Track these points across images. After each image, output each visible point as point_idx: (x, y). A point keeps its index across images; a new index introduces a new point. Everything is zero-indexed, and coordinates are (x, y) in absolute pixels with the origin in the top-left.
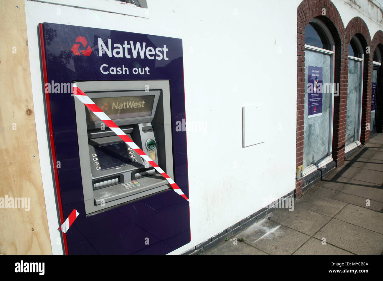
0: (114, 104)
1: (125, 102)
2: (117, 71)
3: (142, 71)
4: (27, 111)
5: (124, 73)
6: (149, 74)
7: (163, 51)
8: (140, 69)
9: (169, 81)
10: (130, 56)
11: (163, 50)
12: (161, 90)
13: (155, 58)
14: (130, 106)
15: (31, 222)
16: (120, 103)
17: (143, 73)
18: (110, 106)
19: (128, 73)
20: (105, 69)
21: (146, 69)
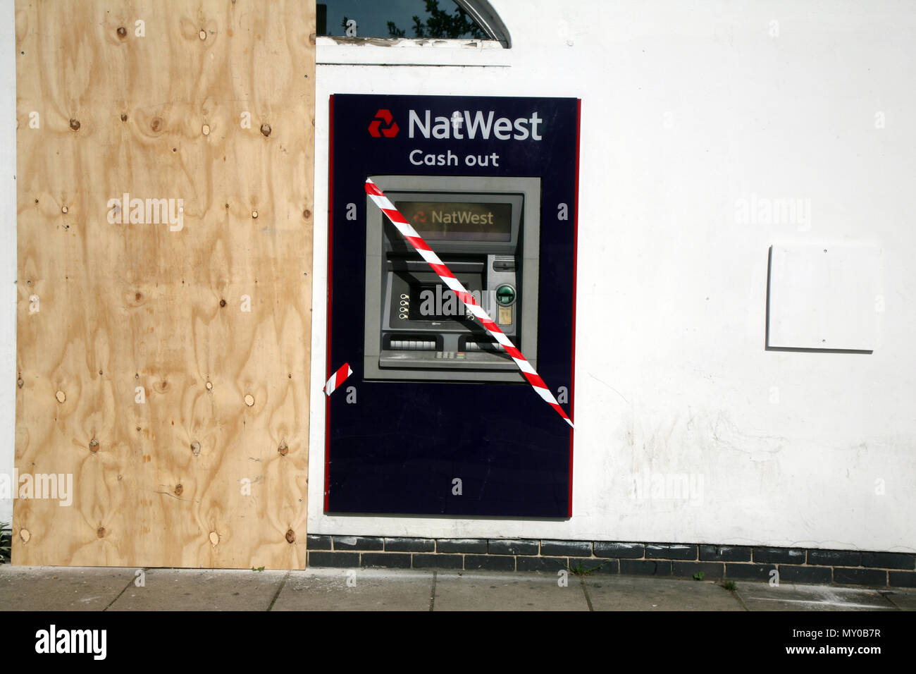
0: (434, 213)
1: (454, 213)
2: (437, 161)
3: (483, 161)
4: (304, 212)
5: (449, 164)
6: (497, 165)
7: (531, 124)
8: (480, 157)
9: (540, 178)
10: (462, 135)
11: (530, 122)
12: (523, 195)
13: (512, 136)
14: (464, 220)
15: (290, 365)
16: (446, 213)
17: (486, 164)
18: (429, 217)
19: (456, 164)
20: (417, 157)
21: (491, 157)
